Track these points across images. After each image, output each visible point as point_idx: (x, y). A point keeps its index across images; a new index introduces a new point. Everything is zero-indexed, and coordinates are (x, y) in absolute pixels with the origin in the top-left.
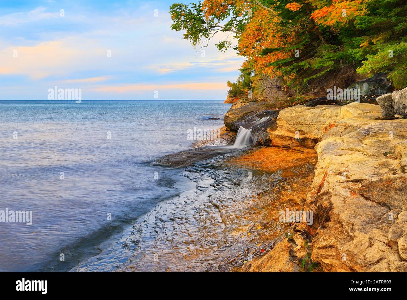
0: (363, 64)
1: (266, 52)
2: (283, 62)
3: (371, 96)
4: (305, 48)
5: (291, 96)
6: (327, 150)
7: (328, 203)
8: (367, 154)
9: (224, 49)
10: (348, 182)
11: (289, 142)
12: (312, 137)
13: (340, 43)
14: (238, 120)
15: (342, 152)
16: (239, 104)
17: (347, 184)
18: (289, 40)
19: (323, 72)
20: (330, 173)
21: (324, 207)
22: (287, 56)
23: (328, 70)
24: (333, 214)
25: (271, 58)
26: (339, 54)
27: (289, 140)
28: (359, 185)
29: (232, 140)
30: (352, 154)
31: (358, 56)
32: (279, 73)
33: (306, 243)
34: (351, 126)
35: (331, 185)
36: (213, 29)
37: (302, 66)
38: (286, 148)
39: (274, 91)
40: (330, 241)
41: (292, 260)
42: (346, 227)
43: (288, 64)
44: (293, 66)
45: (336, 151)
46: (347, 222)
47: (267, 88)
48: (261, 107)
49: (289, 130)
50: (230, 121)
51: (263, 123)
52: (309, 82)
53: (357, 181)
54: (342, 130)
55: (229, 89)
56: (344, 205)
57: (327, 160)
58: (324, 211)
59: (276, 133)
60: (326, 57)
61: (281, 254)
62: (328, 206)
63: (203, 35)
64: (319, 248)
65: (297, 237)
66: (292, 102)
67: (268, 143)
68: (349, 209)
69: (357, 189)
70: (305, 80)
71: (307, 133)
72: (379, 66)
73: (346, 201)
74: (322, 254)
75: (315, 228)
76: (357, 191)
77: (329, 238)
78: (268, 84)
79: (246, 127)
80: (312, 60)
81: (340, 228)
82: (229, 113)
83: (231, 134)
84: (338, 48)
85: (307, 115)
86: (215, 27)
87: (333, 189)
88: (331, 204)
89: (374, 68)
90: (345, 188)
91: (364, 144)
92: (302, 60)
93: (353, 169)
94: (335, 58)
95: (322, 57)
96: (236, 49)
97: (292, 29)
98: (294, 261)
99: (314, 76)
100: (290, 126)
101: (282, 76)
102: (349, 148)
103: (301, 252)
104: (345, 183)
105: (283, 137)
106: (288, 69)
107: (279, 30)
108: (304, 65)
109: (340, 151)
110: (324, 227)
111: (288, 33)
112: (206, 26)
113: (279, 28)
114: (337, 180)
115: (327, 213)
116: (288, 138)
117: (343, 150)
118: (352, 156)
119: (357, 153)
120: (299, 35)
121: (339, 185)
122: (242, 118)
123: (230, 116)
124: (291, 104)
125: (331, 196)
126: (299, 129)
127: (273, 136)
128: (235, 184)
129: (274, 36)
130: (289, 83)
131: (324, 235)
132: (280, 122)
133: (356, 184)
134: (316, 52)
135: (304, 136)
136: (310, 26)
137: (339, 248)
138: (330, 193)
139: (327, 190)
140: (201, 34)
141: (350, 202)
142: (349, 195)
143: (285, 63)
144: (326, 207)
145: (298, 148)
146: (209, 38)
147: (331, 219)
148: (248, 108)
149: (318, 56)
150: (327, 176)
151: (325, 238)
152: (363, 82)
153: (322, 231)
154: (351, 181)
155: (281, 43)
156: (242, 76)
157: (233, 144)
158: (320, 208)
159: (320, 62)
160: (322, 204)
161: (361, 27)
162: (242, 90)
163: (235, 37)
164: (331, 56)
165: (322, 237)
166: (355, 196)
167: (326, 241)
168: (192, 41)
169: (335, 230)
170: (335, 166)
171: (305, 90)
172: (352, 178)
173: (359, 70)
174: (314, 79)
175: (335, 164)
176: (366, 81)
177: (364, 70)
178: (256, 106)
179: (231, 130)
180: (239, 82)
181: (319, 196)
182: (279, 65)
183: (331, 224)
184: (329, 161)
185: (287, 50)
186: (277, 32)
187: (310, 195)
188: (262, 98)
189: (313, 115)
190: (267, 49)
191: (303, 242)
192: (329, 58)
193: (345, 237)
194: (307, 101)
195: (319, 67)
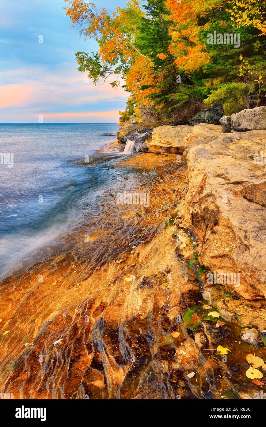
0: (208, 97)
1: (144, 88)
2: (155, 95)
3: (210, 120)
4: (170, 87)
5: (160, 120)
6: (199, 154)
7: (214, 206)
8: (236, 158)
9: (116, 86)
10: (229, 184)
11: (160, 150)
12: (175, 146)
13: (192, 84)
14: (126, 135)
15: (214, 156)
16: (126, 125)
17: (229, 186)
18: (159, 80)
19: (181, 103)
20: (209, 175)
21: (210, 209)
22: (158, 91)
23: (185, 101)
24: (222, 219)
25: (148, 92)
26: (192, 91)
27: (159, 148)
28: (240, 188)
29: (122, 149)
30: (223, 157)
31: (204, 92)
32: (152, 103)
33: (191, 241)
34: (208, 137)
35: (213, 187)
36: (107, 71)
37: (168, 98)
38: (158, 153)
39: (149, 116)
40: (223, 249)
41: (180, 260)
42: (238, 233)
43: (159, 96)
44: (162, 98)
45: (208, 155)
46: (239, 229)
47: (145, 114)
48: (141, 127)
49: (160, 142)
50: (120, 136)
51: (142, 137)
52: (172, 111)
53: (237, 183)
54: (202, 140)
55: (120, 116)
56: (230, 208)
57: (203, 164)
58: (211, 214)
59: (151, 143)
60: (183, 92)
61: (166, 249)
62: (215, 209)
63: (100, 76)
64: (212, 257)
65: (181, 234)
66: (161, 124)
67: (146, 150)
68: (237, 212)
69: (239, 191)
70: (170, 108)
71: (172, 144)
72: (218, 98)
73: (231, 203)
74: (216, 264)
75: (200, 229)
76: (239, 193)
77: (221, 246)
78: (145, 111)
79: (131, 139)
80: (174, 95)
81: (231, 234)
82: (120, 131)
83: (121, 145)
84: (191, 87)
85: (172, 132)
86: (108, 70)
87: (216, 191)
88: (217, 207)
89: (215, 100)
90: (227, 190)
91: (230, 149)
92: (168, 94)
93: (232, 171)
94: (189, 93)
95: (180, 93)
96: (123, 87)
97: (161, 73)
98: (182, 262)
99: (175, 106)
100: (160, 139)
101: (155, 106)
102: (219, 153)
103: (187, 251)
104: (226, 185)
105: (156, 147)
106: (158, 99)
107: (152, 72)
108: (169, 98)
109: (211, 155)
110: (213, 232)
111: (158, 75)
112: (102, 69)
113: (152, 71)
114: (218, 182)
115: (215, 217)
116: (159, 147)
117: (214, 154)
118: (224, 160)
119: (226, 156)
120: (165, 77)
121: (221, 187)
122: (129, 134)
123: (121, 133)
124: (160, 124)
125: (216, 198)
126: (167, 141)
127: (150, 146)
128: (125, 178)
129: (149, 77)
130: (159, 111)
131: (215, 242)
132: (154, 136)
133: (237, 186)
134: (176, 89)
135: (170, 145)
136: (173, 71)
137: (235, 259)
138: (214, 195)
139: (211, 192)
140: (99, 75)
141: (235, 205)
142: (233, 197)
143: (157, 96)
144: (213, 210)
145: (166, 154)
146: (105, 78)
147: (219, 223)
148: (132, 128)
149: (178, 92)
150: (207, 178)
151: (217, 245)
152: (206, 111)
153: (212, 236)
154: (232, 183)
155: (154, 82)
156: (128, 108)
157: (123, 152)
158: (206, 210)
159: (180, 96)
160: (208, 206)
161: (208, 71)
162: (128, 117)
163: (123, 78)
164: (186, 92)
165: (213, 244)
166: (238, 198)
167: (218, 249)
168: (93, 80)
169: (226, 236)
170: (212, 168)
171: (169, 116)
172: (233, 180)
173: (206, 101)
174: (175, 108)
175: (211, 166)
176: (207, 110)
177: (209, 101)
178: (137, 126)
179: (122, 142)
180: (126, 112)
181: (202, 198)
182: (153, 97)
183: (219, 228)
184: (205, 164)
185: (158, 86)
186: (151, 74)
187: (190, 194)
188: (141, 121)
189: (176, 131)
190: (144, 86)
191: (187, 239)
192: (185, 93)
193: (239, 245)
194: (170, 123)
195: (179, 99)
